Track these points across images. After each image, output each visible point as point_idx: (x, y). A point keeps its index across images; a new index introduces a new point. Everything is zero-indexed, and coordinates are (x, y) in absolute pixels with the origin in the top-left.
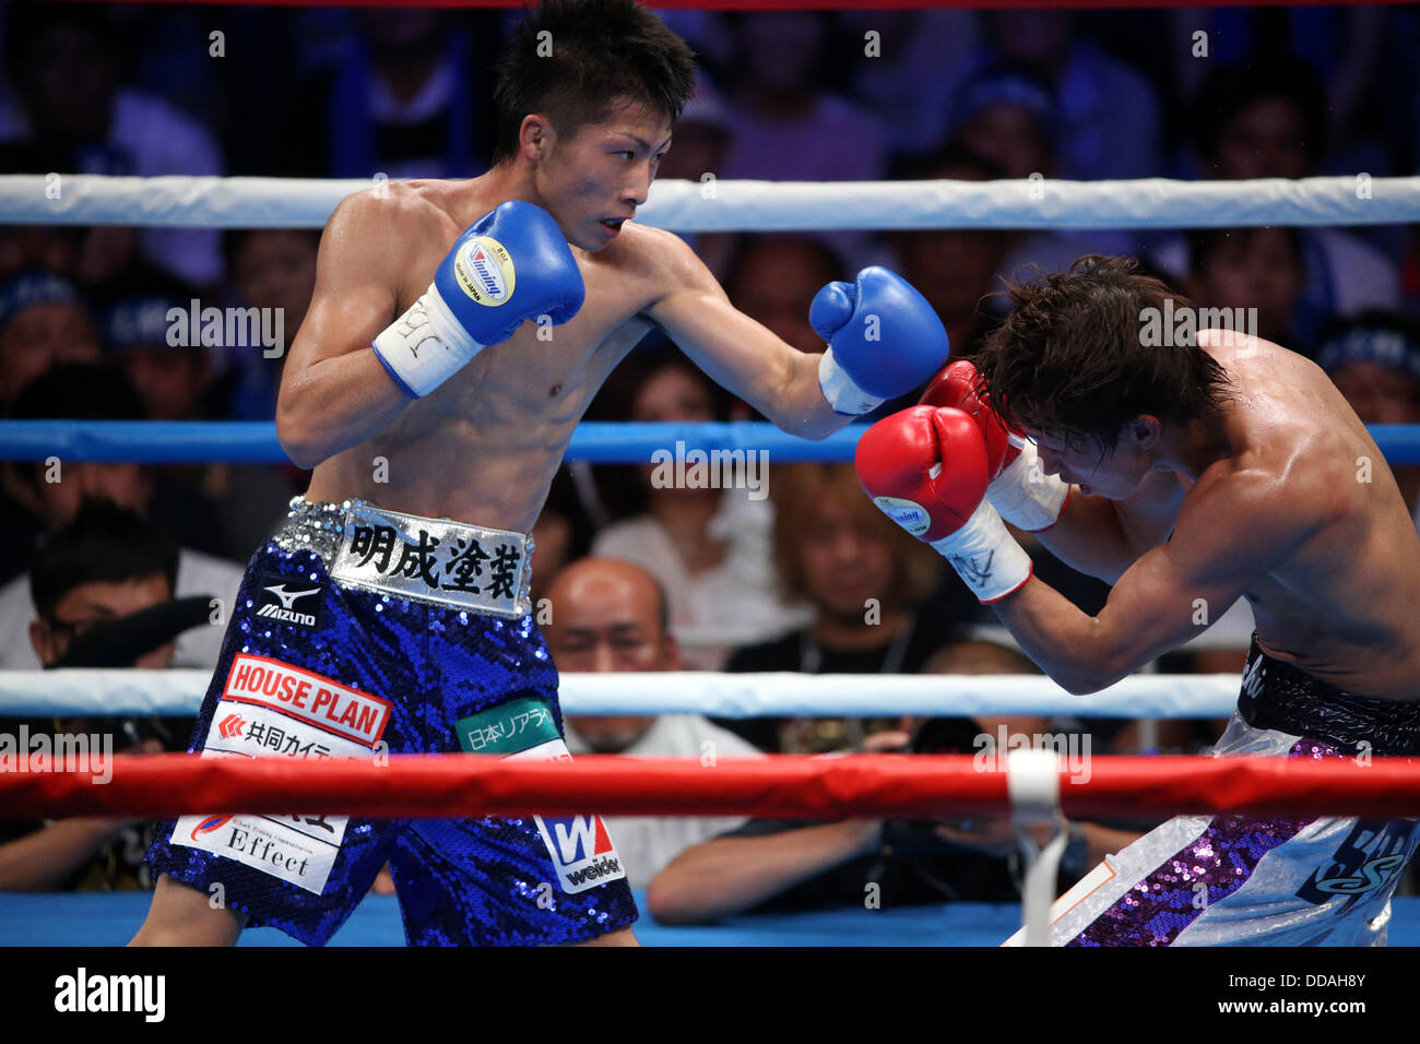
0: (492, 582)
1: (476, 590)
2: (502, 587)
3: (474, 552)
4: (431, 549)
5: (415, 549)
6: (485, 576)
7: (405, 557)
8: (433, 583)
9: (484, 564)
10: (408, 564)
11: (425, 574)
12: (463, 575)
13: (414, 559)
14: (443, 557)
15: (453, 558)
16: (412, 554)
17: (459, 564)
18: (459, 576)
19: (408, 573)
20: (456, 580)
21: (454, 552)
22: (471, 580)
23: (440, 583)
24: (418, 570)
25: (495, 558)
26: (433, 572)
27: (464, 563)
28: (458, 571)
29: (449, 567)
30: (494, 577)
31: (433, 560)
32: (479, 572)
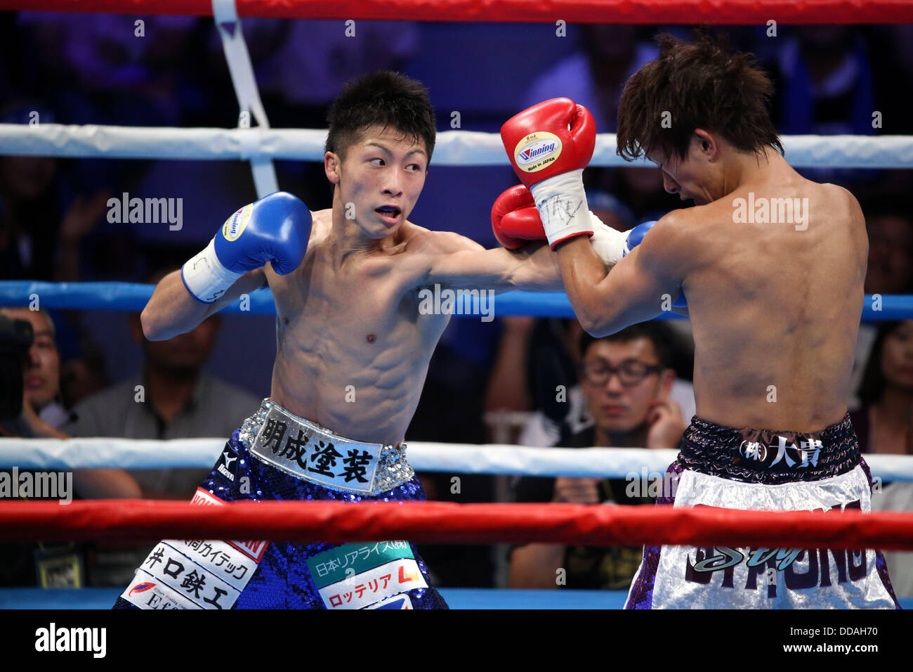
0: (345, 471)
1: (332, 475)
2: (353, 475)
3: (330, 451)
4: (304, 444)
5: (294, 442)
6: (339, 467)
7: (288, 446)
8: (303, 465)
9: (337, 460)
10: (289, 451)
11: (298, 458)
12: (322, 464)
13: (292, 447)
14: (310, 451)
15: (316, 452)
16: (292, 444)
17: (320, 456)
18: (320, 464)
19: (289, 456)
20: (317, 466)
21: (317, 449)
22: (328, 468)
23: (307, 467)
24: (294, 455)
25: (346, 456)
26: (303, 458)
27: (323, 456)
28: (319, 461)
29: (313, 457)
30: (346, 468)
31: (304, 451)
32: (334, 464)
